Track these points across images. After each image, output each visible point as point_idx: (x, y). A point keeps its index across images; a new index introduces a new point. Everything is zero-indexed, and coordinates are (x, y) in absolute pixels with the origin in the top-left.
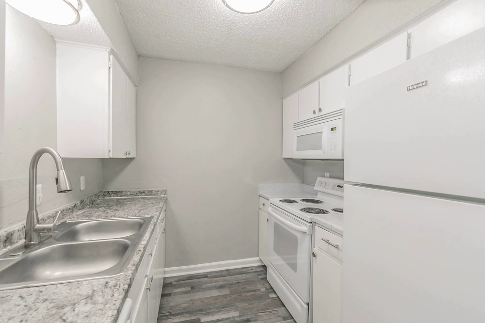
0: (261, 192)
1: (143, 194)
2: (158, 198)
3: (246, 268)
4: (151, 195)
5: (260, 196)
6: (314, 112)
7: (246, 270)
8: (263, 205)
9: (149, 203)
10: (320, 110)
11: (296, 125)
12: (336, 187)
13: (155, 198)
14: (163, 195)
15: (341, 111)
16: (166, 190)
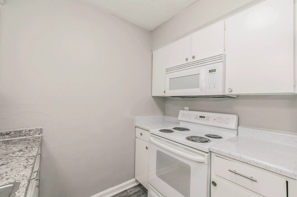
0: (137, 124)
1: (7, 136)
2: (29, 140)
3: (126, 191)
4: (20, 136)
5: (136, 127)
6: (187, 59)
7: (126, 194)
8: (141, 134)
9: (15, 149)
10: (194, 57)
11: (168, 70)
12: (199, 117)
13: (25, 140)
14: (37, 135)
15: (221, 56)
16: (41, 129)
